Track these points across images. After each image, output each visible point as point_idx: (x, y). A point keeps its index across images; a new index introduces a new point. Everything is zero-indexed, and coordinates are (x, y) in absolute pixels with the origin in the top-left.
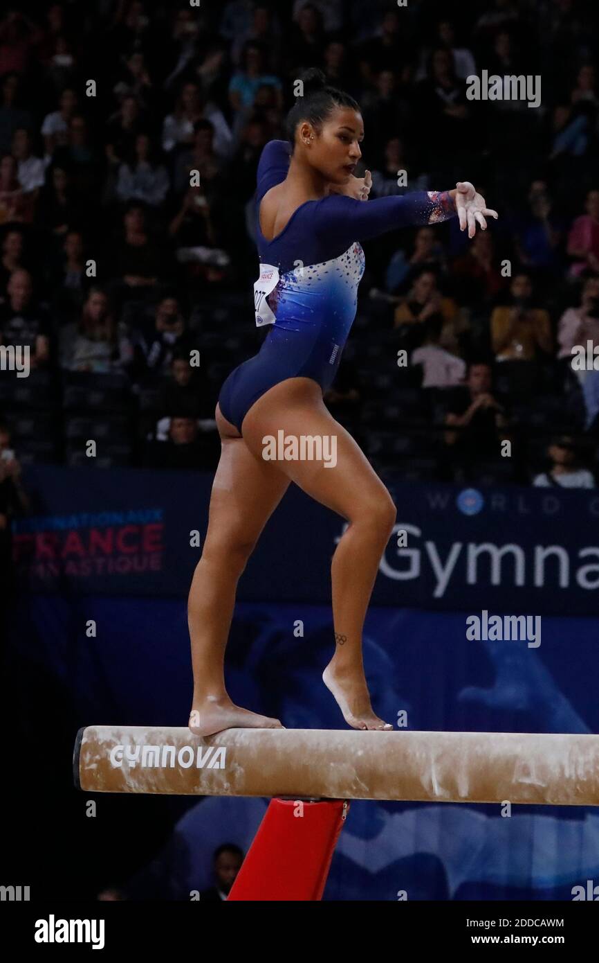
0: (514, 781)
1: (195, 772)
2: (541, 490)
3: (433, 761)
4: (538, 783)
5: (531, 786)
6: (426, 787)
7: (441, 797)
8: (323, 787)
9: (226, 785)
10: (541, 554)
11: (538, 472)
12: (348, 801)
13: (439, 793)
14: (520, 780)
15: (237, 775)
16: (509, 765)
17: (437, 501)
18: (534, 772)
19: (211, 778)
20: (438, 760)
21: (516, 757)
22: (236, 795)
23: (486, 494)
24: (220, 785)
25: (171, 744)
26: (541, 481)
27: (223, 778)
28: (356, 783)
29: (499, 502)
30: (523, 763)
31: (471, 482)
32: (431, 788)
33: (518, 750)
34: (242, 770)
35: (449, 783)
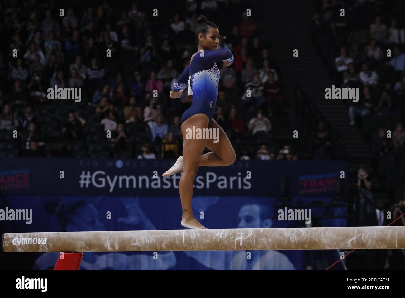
0: (131, 245)
1: (38, 245)
2: (140, 160)
3: (107, 240)
4: (138, 245)
5: (137, 246)
6: (106, 247)
7: (110, 250)
8: (76, 248)
9: (47, 249)
10: (140, 178)
11: (139, 154)
12: (83, 252)
13: (110, 249)
14: (134, 244)
15: (50, 246)
16: (130, 240)
17: (110, 164)
18: (137, 241)
19: (43, 247)
20: (109, 239)
21: (132, 238)
22: (50, 252)
23: (124, 161)
24: (45, 249)
25: (30, 237)
26: (140, 157)
27: (46, 247)
28: (85, 247)
29: (128, 164)
30: (134, 239)
31: (119, 158)
32: (107, 247)
33: (132, 235)
34: (52, 244)
35: (113, 246)
